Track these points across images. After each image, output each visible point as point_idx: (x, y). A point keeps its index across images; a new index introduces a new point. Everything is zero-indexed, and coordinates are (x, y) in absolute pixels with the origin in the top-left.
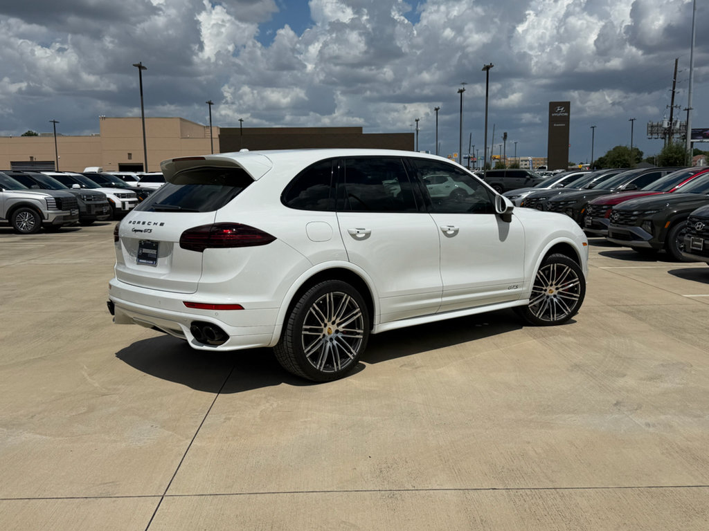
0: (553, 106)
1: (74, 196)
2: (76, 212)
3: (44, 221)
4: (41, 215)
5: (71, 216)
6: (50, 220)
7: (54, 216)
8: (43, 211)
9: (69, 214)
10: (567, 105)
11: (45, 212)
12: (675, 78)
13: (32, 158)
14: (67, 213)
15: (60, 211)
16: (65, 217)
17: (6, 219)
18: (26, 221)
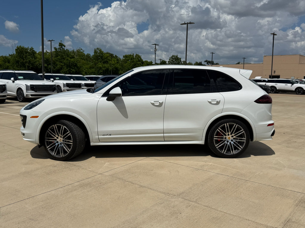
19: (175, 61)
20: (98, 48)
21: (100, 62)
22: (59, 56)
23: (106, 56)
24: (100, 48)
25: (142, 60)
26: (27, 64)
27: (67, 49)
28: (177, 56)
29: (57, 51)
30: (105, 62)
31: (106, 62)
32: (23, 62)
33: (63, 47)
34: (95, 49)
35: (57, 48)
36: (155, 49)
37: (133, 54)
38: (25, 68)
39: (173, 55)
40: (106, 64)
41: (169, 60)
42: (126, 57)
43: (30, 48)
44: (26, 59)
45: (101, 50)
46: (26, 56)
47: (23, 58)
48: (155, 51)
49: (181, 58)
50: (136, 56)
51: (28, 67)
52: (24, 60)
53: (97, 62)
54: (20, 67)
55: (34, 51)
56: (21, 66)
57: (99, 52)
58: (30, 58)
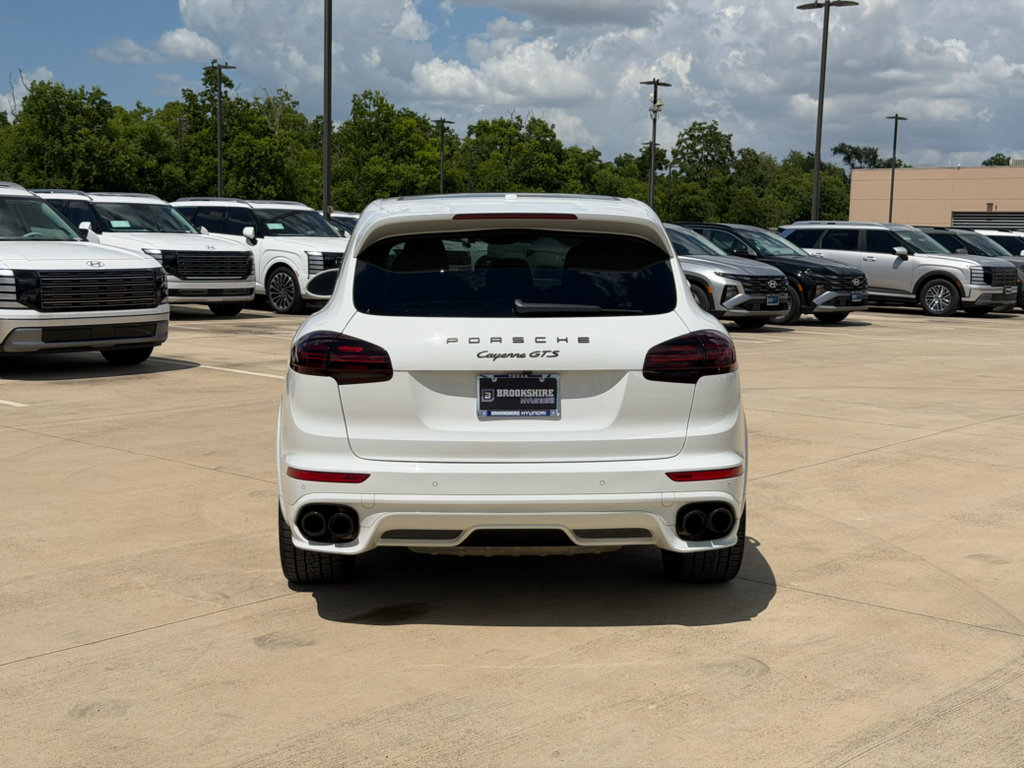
1: (1013, 265)
2: (1014, 290)
3: (963, 299)
4: (961, 291)
5: (1004, 296)
6: (973, 298)
7: (979, 294)
8: (964, 285)
9: (1001, 292)
11: (967, 285)
13: (990, 205)
14: (998, 290)
15: (989, 287)
16: (994, 296)
17: (913, 294)
18: (939, 297)
19: (705, 148)
20: (371, 93)
21: (381, 153)
22: (207, 127)
23: (405, 125)
24: (377, 93)
25: (559, 144)
26: (79, 163)
27: (240, 96)
28: (713, 128)
29: (197, 107)
30: (401, 154)
31: (406, 154)
32: (61, 153)
33: (224, 89)
34: (355, 96)
35: (195, 92)
36: (655, 102)
37: (518, 118)
38: (69, 179)
39: (695, 124)
40: (406, 161)
41: (679, 143)
42: (482, 128)
43: (91, 91)
44: (76, 141)
45: (382, 99)
46: (75, 128)
47: (61, 137)
48: (655, 112)
49: (729, 137)
50: (530, 128)
51: (84, 174)
52: (64, 144)
53: (364, 152)
54: (49, 176)
55: (105, 102)
56: (49, 169)
57: (373, 109)
58: (88, 137)
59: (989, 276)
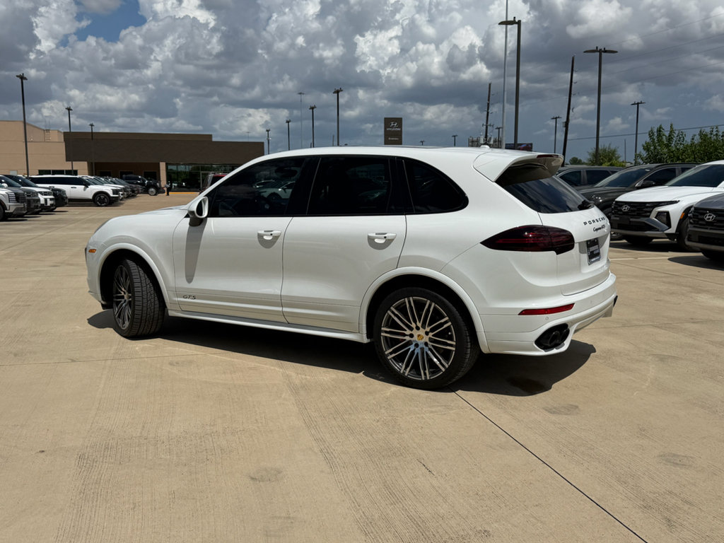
0: (388, 121)
3: (6, 211)
4: (4, 207)
6: (11, 211)
7: (14, 208)
10: (399, 121)
11: (7, 204)
12: (489, 100)
15: (19, 204)
59: (18, 198)
